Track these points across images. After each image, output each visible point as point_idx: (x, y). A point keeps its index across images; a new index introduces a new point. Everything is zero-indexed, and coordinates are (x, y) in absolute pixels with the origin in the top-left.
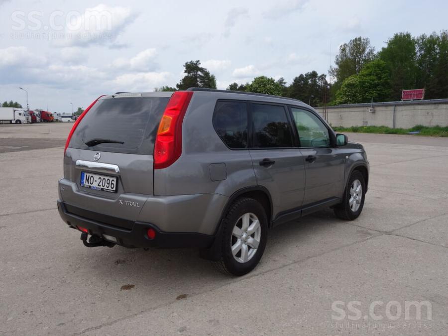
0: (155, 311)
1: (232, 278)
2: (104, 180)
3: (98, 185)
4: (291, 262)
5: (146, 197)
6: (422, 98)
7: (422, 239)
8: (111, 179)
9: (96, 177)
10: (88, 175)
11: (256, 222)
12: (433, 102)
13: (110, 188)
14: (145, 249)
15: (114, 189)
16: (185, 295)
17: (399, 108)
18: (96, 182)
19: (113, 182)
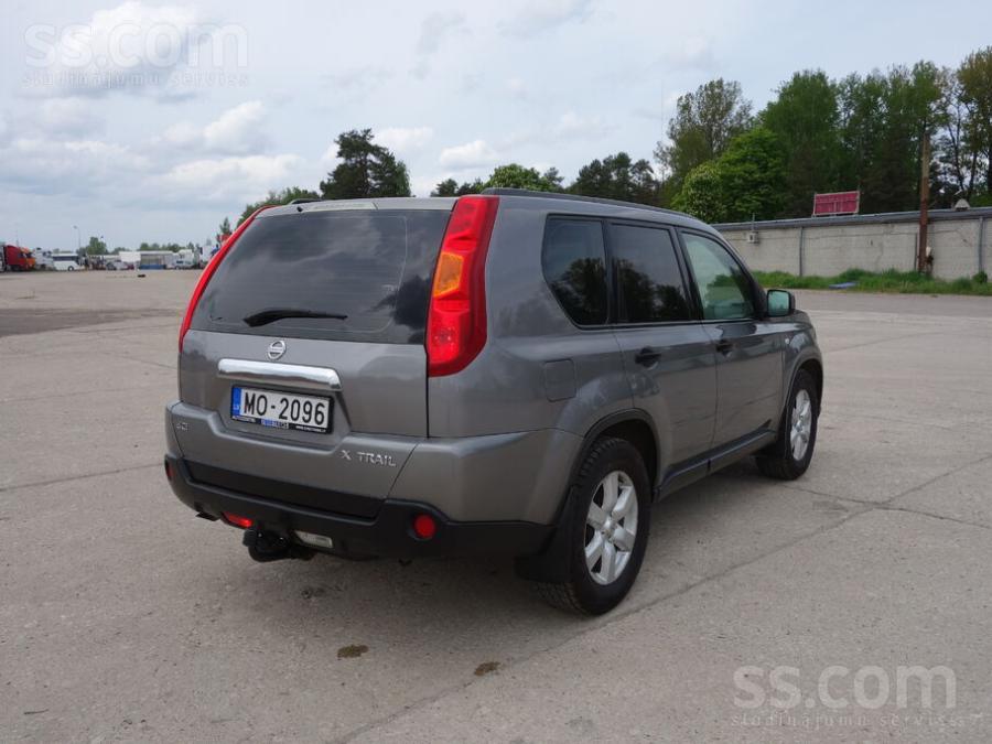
0: (436, 704)
1: (583, 620)
2: (296, 405)
3: (281, 417)
4: (699, 578)
5: (410, 441)
6: (857, 211)
7: (958, 516)
8: (315, 402)
9: (274, 398)
10: (251, 393)
11: (629, 491)
12: (883, 219)
13: (312, 423)
14: (401, 561)
15: (325, 425)
16: (492, 663)
17: (810, 233)
18: (274, 409)
19: (320, 409)
